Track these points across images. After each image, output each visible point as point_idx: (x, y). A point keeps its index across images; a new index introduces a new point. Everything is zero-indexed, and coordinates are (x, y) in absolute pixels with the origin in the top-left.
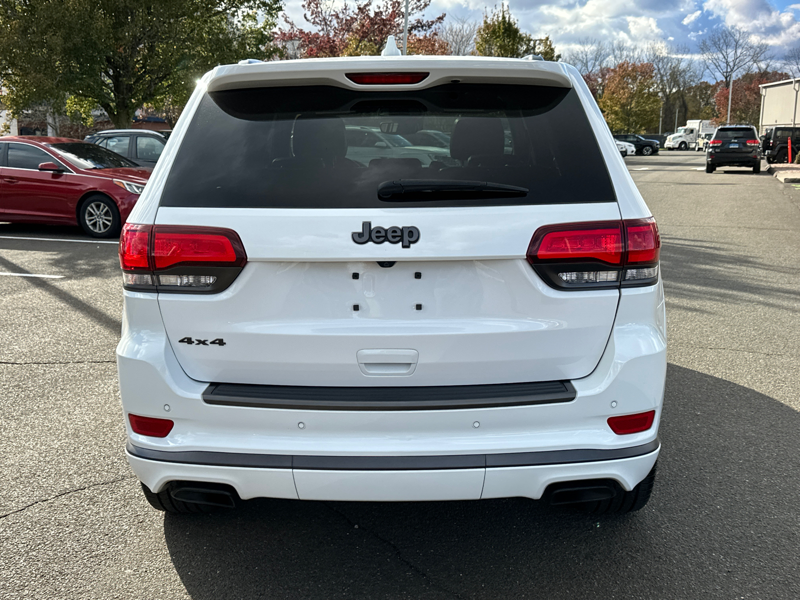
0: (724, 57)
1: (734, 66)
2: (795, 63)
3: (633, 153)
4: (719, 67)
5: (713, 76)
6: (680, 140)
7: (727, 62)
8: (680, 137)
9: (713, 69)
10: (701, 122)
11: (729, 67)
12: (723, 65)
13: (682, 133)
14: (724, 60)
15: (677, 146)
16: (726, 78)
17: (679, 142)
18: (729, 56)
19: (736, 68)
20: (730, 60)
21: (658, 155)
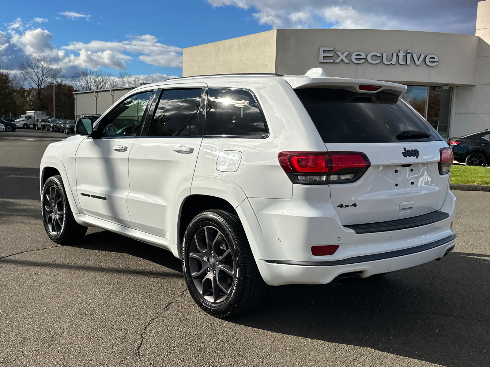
0: (36, 74)
1: (43, 80)
2: (78, 81)
3: (4, 130)
4: (33, 80)
5: (30, 85)
6: (23, 122)
7: (38, 77)
8: (23, 120)
9: (29, 80)
10: (35, 112)
11: (39, 80)
12: (36, 79)
13: (24, 118)
14: (36, 75)
15: (22, 126)
16: (38, 86)
17: (23, 124)
18: (39, 74)
19: (43, 81)
20: (39, 76)
21: (16, 132)
